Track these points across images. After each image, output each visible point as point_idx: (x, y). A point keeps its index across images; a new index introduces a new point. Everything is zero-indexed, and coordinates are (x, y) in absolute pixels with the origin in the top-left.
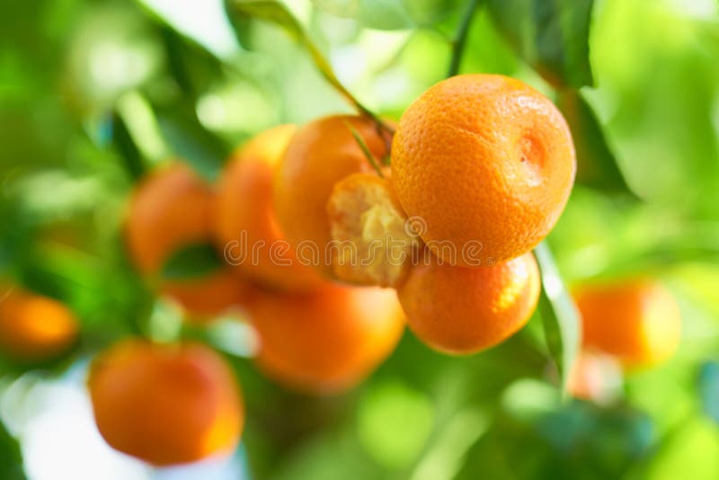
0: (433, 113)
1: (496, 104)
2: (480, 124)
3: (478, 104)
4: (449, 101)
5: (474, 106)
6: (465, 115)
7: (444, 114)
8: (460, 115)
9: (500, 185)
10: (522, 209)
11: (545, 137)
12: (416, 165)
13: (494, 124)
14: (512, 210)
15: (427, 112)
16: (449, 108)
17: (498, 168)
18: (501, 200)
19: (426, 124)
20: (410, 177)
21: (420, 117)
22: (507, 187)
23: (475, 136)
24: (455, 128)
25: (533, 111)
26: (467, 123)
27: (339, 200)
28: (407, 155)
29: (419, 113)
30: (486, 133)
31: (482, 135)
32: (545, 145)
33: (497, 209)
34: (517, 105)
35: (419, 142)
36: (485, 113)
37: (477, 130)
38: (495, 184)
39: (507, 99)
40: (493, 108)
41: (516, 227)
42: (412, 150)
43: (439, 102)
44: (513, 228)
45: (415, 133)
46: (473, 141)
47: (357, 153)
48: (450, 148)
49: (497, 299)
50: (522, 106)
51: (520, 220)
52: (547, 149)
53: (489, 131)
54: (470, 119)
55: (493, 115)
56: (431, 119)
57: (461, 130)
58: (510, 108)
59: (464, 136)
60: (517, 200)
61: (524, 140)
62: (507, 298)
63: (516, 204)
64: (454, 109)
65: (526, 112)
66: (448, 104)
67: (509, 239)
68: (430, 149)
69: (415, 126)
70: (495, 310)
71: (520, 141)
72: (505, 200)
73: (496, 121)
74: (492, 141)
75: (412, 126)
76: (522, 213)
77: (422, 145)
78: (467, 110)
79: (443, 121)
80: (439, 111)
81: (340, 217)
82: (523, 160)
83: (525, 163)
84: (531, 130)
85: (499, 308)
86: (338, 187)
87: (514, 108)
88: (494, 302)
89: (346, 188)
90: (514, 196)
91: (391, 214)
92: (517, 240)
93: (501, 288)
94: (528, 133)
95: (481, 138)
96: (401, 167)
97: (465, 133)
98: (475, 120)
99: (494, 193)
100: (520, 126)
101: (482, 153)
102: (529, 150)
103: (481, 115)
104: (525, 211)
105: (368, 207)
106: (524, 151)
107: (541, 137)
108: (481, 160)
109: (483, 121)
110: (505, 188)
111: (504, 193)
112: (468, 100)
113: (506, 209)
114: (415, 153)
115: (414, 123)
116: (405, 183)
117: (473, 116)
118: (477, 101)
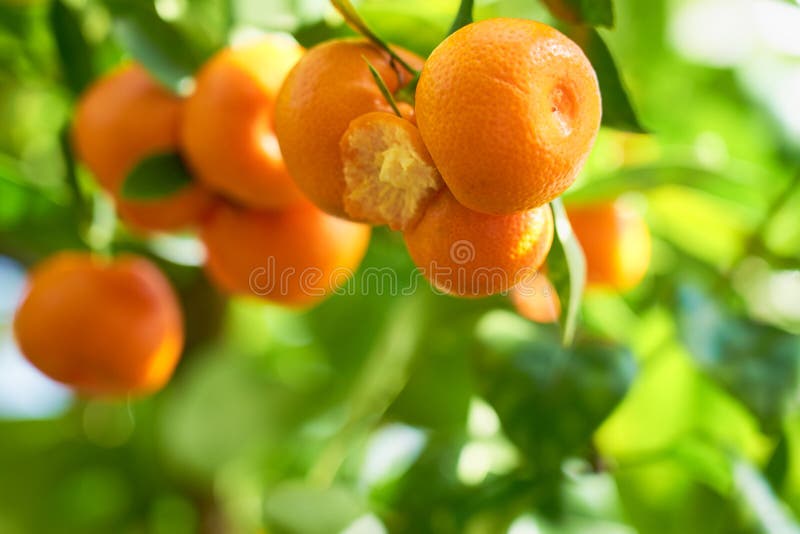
0: (466, 60)
1: (531, 54)
2: (515, 74)
3: (513, 54)
4: (484, 49)
5: (509, 55)
6: (500, 64)
7: (479, 62)
8: (496, 65)
9: (534, 137)
10: (553, 161)
11: (576, 87)
12: (449, 113)
13: (529, 75)
14: (544, 161)
15: (460, 59)
16: (484, 56)
17: (533, 121)
18: (534, 152)
19: (460, 72)
20: (442, 125)
21: (453, 63)
22: (541, 139)
23: (511, 87)
24: (490, 78)
25: (566, 60)
26: (502, 72)
27: (354, 137)
28: (439, 101)
29: (452, 57)
30: (521, 84)
31: (519, 86)
32: (576, 95)
33: (529, 161)
34: (551, 55)
35: (452, 90)
36: (520, 63)
37: (512, 80)
38: (529, 136)
39: (542, 49)
40: (528, 57)
41: (546, 178)
42: (444, 97)
43: (472, 49)
44: (543, 180)
45: (447, 80)
46: (510, 93)
47: (373, 89)
48: (485, 97)
49: (516, 246)
50: (556, 54)
51: (551, 172)
52: (578, 99)
53: (524, 81)
54: (506, 69)
55: (529, 65)
56: (465, 67)
57: (497, 81)
58: (544, 57)
59: (499, 86)
60: (549, 153)
61: (556, 90)
62: (525, 245)
63: (548, 156)
64: (489, 57)
65: (559, 61)
66: (483, 52)
67: (538, 190)
68: (463, 98)
69: (447, 73)
70: (513, 257)
71: (552, 92)
72: (538, 153)
73: (531, 71)
74: (527, 92)
75: (443, 71)
76: (553, 165)
77: (455, 93)
78: (502, 59)
79: (478, 70)
80: (473, 58)
81: (353, 155)
82: (554, 110)
83: (556, 112)
84: (563, 80)
85: (516, 255)
86: (354, 124)
87: (549, 58)
88: (512, 249)
89: (362, 125)
90: (547, 148)
91: (411, 156)
92: (545, 191)
93: (519, 235)
94: (561, 82)
95: (517, 89)
96: (431, 113)
97: (501, 84)
98: (511, 70)
99: (527, 145)
100: (553, 76)
101: (517, 104)
102: (560, 99)
103: (517, 65)
104: (556, 163)
105: (386, 147)
106: (555, 101)
107: (572, 86)
108: (517, 111)
109: (518, 71)
110: (538, 141)
111: (538, 145)
112: (504, 49)
113: (538, 161)
114: (448, 101)
115: (446, 69)
116: (435, 130)
117: (508, 65)
118: (512, 50)
